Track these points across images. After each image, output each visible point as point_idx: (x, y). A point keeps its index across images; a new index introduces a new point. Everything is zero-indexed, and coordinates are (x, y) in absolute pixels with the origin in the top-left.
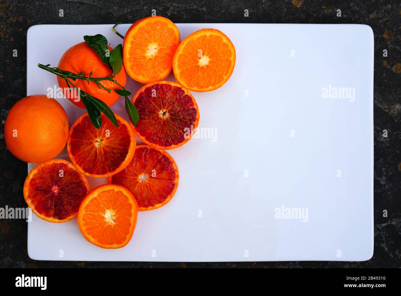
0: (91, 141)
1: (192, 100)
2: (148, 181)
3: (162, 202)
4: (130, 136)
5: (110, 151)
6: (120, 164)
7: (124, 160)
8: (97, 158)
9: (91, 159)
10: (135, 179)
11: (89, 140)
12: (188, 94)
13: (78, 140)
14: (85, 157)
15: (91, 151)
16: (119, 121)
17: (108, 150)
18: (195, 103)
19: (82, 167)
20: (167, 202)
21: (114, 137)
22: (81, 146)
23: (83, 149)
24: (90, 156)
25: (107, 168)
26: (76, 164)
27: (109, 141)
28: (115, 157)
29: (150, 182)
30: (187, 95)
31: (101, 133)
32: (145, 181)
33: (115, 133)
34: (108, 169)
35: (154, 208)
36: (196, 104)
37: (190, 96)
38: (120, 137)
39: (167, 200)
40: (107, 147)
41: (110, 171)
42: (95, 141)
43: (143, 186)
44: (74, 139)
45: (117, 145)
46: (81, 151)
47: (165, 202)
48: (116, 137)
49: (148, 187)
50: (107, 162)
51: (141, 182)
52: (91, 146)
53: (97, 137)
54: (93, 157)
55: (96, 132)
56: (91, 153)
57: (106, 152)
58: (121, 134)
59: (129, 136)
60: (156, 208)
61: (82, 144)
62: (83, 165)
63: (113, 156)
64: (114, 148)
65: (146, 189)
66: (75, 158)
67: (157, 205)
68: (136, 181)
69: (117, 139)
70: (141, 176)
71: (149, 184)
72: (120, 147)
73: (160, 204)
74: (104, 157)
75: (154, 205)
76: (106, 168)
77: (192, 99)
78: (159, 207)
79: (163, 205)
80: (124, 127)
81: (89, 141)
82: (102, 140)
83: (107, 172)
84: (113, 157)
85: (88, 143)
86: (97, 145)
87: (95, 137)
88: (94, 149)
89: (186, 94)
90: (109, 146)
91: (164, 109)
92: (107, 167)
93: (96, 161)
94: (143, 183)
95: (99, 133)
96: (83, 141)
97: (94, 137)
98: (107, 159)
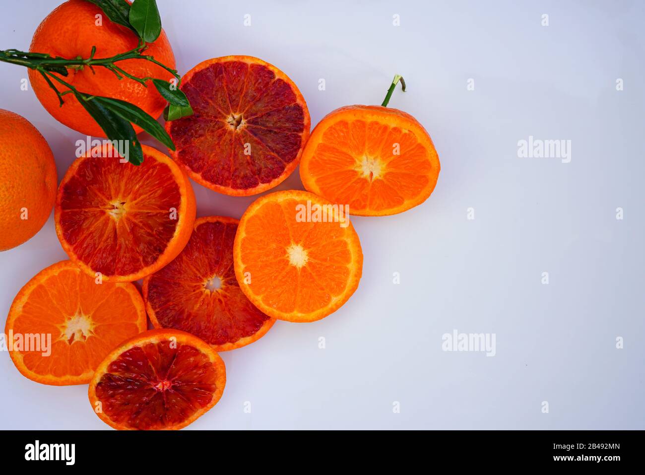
0: (102, 208)
1: (290, 88)
2: (222, 291)
3: (252, 334)
4: (179, 185)
5: (141, 222)
6: (165, 246)
7: (171, 236)
8: (118, 242)
9: (107, 246)
10: (195, 286)
11: (98, 207)
12: (282, 78)
13: (75, 210)
14: (95, 244)
15: (105, 228)
16: (152, 159)
17: (137, 222)
18: (298, 95)
19: (90, 264)
20: (263, 334)
21: (146, 193)
22: (83, 223)
23: (88, 228)
24: (104, 238)
25: (141, 259)
26: (78, 260)
27: (136, 204)
28: (154, 232)
29: (226, 293)
30: (280, 80)
31: (120, 189)
32: (217, 291)
33: (147, 184)
34: (144, 260)
35: (235, 346)
36: (301, 96)
37: (285, 80)
38: (159, 191)
39: (262, 329)
40: (135, 215)
41: (147, 264)
42: (109, 207)
43: (212, 302)
44: (69, 210)
45: (155, 209)
46: (86, 233)
47: (258, 333)
48: (150, 191)
49: (224, 303)
50: (139, 248)
51: (209, 293)
52: (102, 219)
53: (113, 196)
54: (110, 241)
55: (109, 189)
56: (104, 233)
57: (134, 228)
58: (160, 185)
59: (177, 185)
60: (240, 346)
61: (86, 218)
62: (91, 261)
63: (149, 231)
64: (149, 216)
65: (218, 307)
66: (75, 249)
67: (242, 341)
68: (197, 291)
69: (152, 196)
70: (209, 281)
71: (225, 297)
72: (161, 211)
73: (248, 339)
74: (131, 236)
75: (236, 341)
76: (138, 260)
77: (292, 87)
78: (247, 344)
79: (254, 341)
80: (165, 168)
81: (98, 209)
82: (123, 203)
83: (142, 268)
84: (149, 234)
85: (96, 213)
86: (113, 214)
87: (108, 199)
88: (110, 225)
89: (277, 77)
90: (139, 212)
91: (235, 112)
92: (140, 257)
93: (117, 248)
94: (214, 296)
95: (116, 190)
96: (85, 212)
97: (106, 201)
98: (137, 241)
